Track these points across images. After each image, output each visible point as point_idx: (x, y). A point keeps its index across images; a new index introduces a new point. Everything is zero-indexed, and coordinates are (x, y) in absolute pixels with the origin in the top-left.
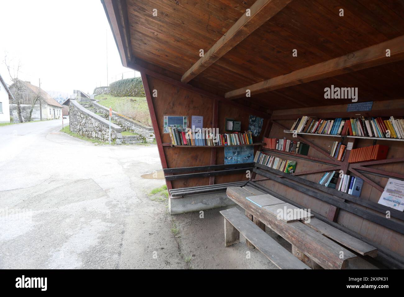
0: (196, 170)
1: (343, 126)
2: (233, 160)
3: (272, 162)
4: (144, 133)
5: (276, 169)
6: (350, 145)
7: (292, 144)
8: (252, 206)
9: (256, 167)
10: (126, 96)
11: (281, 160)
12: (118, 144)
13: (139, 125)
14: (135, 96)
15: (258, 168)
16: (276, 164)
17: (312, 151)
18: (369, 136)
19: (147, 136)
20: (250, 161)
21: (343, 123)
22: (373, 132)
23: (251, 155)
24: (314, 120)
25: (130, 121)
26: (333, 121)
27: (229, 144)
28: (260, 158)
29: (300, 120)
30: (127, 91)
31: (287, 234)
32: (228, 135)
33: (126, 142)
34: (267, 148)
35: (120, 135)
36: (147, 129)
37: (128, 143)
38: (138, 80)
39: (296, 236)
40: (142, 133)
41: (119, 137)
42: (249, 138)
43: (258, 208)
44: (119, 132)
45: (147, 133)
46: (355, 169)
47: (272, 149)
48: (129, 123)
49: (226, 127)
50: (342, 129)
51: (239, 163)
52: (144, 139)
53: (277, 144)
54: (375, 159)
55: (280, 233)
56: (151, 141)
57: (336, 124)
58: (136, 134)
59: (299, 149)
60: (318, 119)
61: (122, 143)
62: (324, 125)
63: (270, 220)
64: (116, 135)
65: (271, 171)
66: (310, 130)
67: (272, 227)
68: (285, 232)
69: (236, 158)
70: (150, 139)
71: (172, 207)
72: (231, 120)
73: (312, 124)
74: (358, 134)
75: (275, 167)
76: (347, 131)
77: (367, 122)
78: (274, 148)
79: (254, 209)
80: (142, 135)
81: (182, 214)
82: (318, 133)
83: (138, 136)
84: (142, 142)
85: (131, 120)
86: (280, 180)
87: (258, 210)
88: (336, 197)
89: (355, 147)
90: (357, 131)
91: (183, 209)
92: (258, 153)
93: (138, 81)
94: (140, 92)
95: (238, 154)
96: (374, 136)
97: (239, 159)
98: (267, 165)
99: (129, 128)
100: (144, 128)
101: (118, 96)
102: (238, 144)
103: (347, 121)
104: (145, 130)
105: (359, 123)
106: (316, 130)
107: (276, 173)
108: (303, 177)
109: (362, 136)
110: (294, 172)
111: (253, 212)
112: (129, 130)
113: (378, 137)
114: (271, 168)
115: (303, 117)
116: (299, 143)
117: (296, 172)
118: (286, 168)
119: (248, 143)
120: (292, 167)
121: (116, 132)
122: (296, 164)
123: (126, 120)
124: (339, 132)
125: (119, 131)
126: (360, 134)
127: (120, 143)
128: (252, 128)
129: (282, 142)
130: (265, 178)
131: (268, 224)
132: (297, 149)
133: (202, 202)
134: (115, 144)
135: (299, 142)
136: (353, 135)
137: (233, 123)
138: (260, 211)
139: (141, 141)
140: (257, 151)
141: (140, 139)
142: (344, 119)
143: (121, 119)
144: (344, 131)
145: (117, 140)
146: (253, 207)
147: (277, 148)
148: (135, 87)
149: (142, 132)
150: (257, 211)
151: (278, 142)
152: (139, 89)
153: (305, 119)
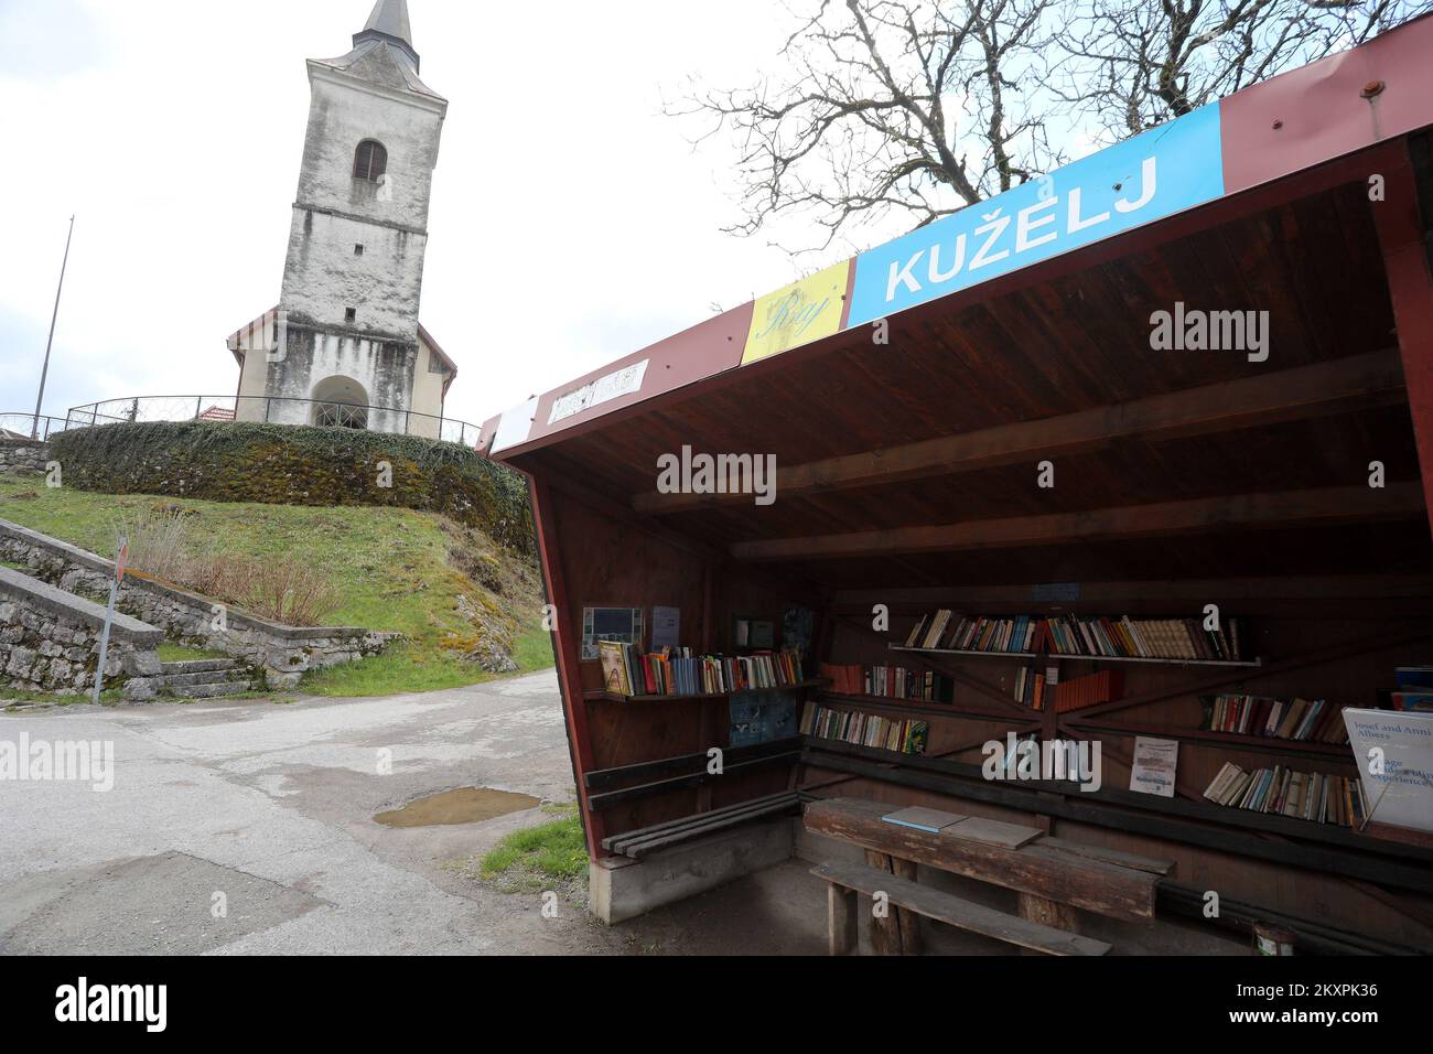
0: (670, 769)
1: (1033, 634)
2: (752, 731)
3: (859, 729)
4: (262, 650)
5: (876, 745)
6: (1052, 675)
7: (913, 677)
8: (907, 835)
9: (807, 749)
10: (143, 492)
11: (887, 722)
12: (135, 700)
13: (239, 617)
14: (190, 495)
15: (813, 749)
16: (874, 732)
17: (962, 693)
18: (1090, 654)
19: (277, 660)
20: (789, 733)
21: (1032, 626)
22: (1097, 647)
23: (791, 714)
24: (964, 620)
25: (187, 601)
26: (1010, 622)
27: (752, 685)
28: (820, 722)
29: (931, 618)
30: (153, 471)
31: (1023, 873)
32: (749, 662)
33: (178, 690)
34: (837, 691)
35: (147, 661)
36: (275, 633)
37: (187, 693)
38: (210, 432)
39: (1046, 870)
40: (249, 649)
41: (144, 670)
42: (795, 665)
43: (927, 835)
44: (149, 649)
45: (275, 650)
46: (1070, 725)
47: (851, 695)
48: (184, 609)
49: (735, 637)
50: (1032, 639)
51: (764, 740)
52: (257, 673)
53: (868, 681)
54: (1107, 700)
55: (1005, 879)
56: (292, 681)
57: (1018, 629)
58: (216, 652)
59: (932, 690)
60: (973, 618)
61: (158, 693)
62: (989, 632)
63: (971, 857)
64: (133, 662)
65: (862, 754)
66: (957, 643)
67: (978, 872)
68: (1017, 871)
69: (757, 725)
70: (288, 676)
71: (614, 898)
72: (745, 619)
73: (960, 629)
74: (1068, 649)
75: (871, 742)
76: (1044, 644)
77: (1082, 626)
78: (858, 691)
79: (915, 842)
80: (250, 658)
81: (638, 916)
82: (977, 650)
83: (230, 661)
84: (249, 689)
85: (191, 595)
86: (894, 775)
87: (929, 840)
88: (1045, 794)
89: (1061, 678)
90: (1066, 643)
91: (642, 902)
92: (810, 707)
93: (210, 437)
94: (215, 481)
95: (761, 715)
96: (1099, 654)
97: (764, 729)
98: (845, 737)
99: (176, 628)
100: (263, 628)
101: (99, 486)
102: (773, 685)
103: (1039, 622)
104: (264, 637)
105: (1067, 627)
106: (972, 642)
107: (878, 757)
108: (952, 758)
109: (1076, 654)
110: (924, 750)
111: (910, 850)
112: (180, 636)
113: (1107, 656)
114: (862, 747)
115: (940, 611)
116: (929, 673)
117: (929, 749)
118: (906, 740)
119: (794, 682)
120: (919, 738)
121: (131, 647)
122: (927, 729)
123: (168, 594)
124: (1027, 646)
125: (145, 643)
126: (1073, 650)
127: (149, 693)
128: (789, 639)
129: (882, 673)
130: (841, 777)
131: (963, 868)
132: (928, 691)
133: (690, 870)
134: (118, 698)
135: (931, 673)
136: (1057, 653)
137: (749, 625)
138: (936, 842)
139: (246, 683)
140: (808, 704)
141: (239, 673)
142: (1034, 617)
143: (134, 591)
144: (1036, 644)
145: (134, 681)
146: (913, 836)
147: (868, 691)
148: (194, 460)
149: (249, 645)
150: (927, 844)
151: (867, 673)
152: (212, 468)
153: (943, 616)
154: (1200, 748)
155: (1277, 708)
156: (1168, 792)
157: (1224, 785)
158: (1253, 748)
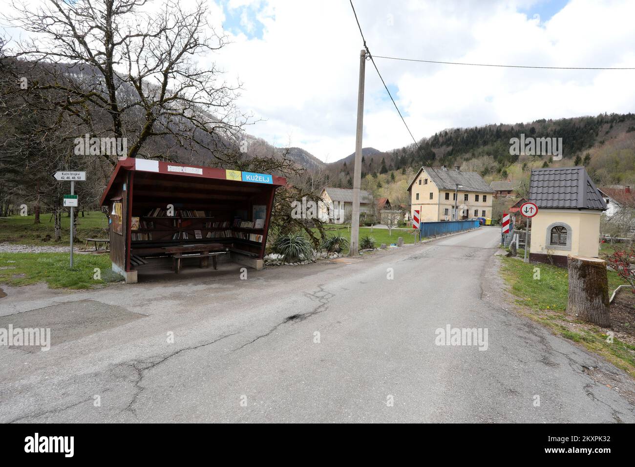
1: (177, 213)
7: (148, 223)
11: (143, 234)
46: (183, 230)
75: (140, 239)
154: (204, 230)
155: (214, 224)
156: (201, 238)
157: (209, 235)
158: (212, 230)
